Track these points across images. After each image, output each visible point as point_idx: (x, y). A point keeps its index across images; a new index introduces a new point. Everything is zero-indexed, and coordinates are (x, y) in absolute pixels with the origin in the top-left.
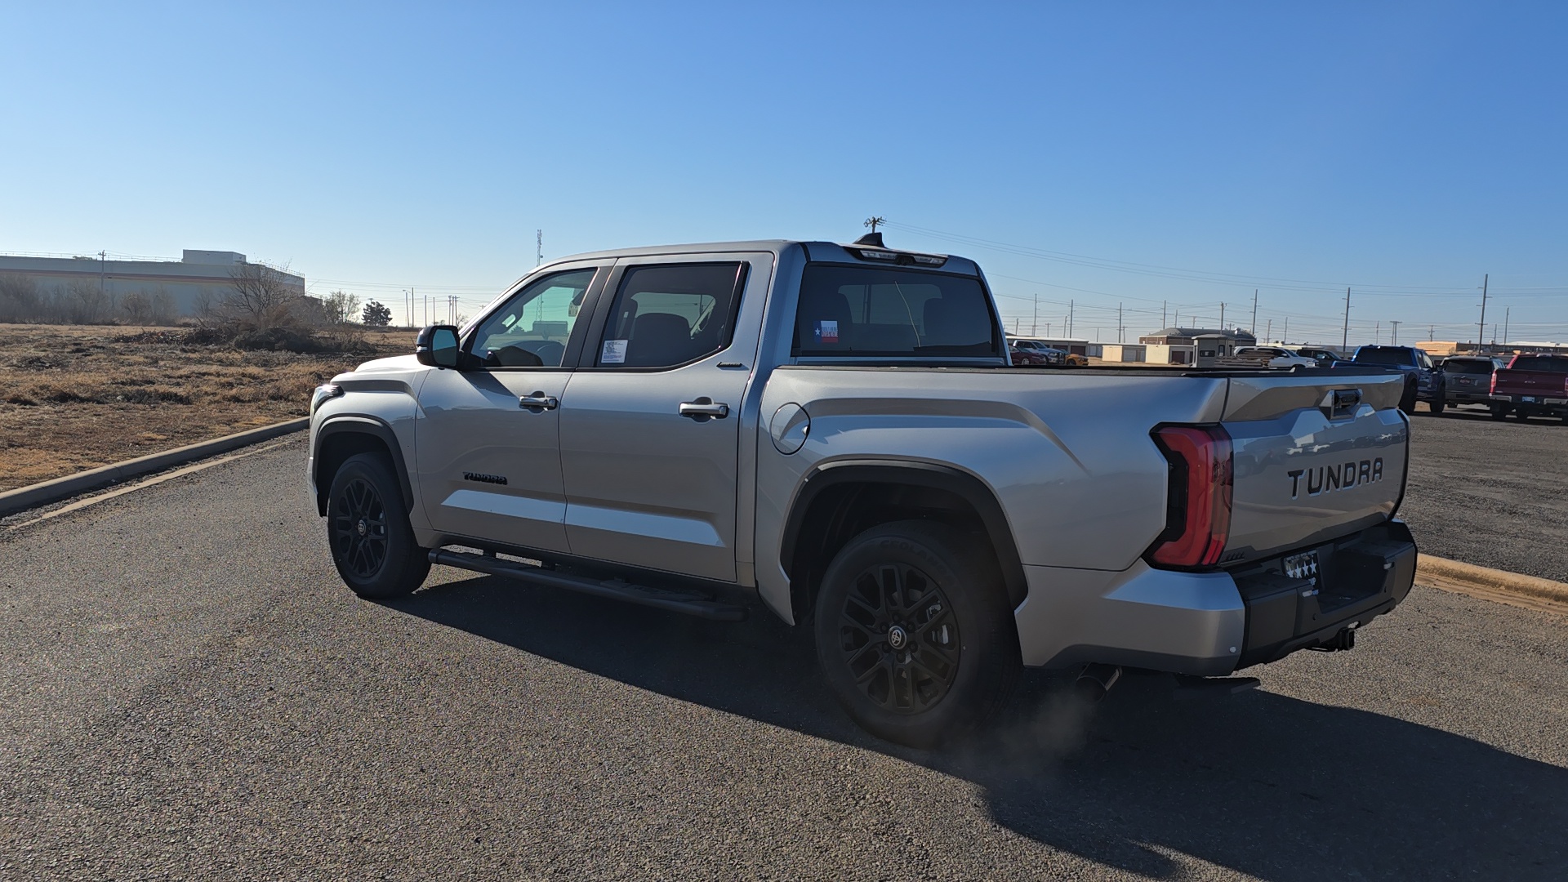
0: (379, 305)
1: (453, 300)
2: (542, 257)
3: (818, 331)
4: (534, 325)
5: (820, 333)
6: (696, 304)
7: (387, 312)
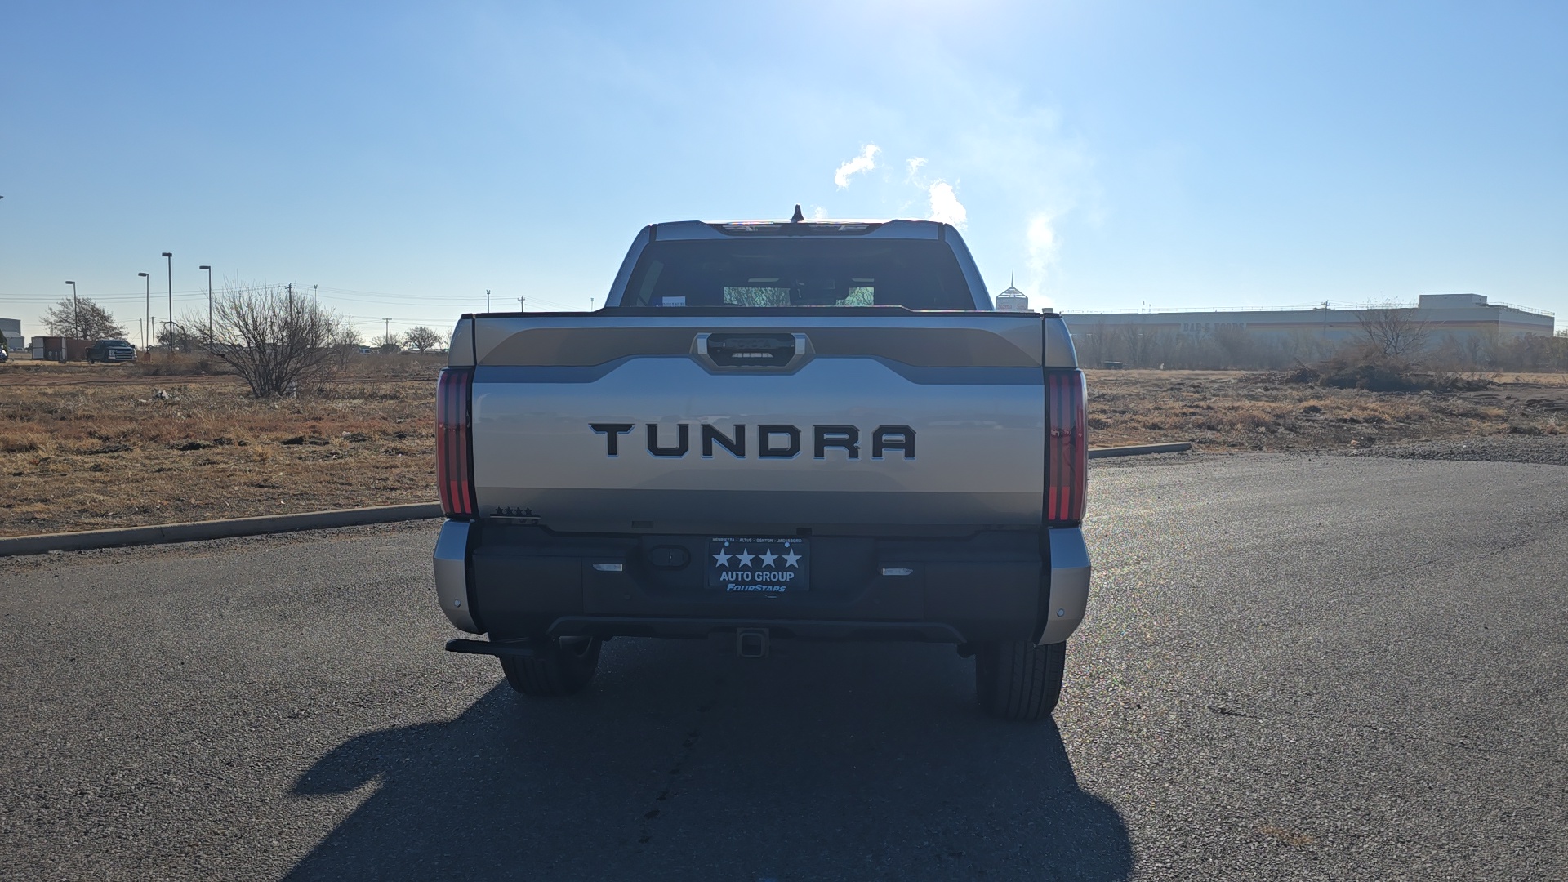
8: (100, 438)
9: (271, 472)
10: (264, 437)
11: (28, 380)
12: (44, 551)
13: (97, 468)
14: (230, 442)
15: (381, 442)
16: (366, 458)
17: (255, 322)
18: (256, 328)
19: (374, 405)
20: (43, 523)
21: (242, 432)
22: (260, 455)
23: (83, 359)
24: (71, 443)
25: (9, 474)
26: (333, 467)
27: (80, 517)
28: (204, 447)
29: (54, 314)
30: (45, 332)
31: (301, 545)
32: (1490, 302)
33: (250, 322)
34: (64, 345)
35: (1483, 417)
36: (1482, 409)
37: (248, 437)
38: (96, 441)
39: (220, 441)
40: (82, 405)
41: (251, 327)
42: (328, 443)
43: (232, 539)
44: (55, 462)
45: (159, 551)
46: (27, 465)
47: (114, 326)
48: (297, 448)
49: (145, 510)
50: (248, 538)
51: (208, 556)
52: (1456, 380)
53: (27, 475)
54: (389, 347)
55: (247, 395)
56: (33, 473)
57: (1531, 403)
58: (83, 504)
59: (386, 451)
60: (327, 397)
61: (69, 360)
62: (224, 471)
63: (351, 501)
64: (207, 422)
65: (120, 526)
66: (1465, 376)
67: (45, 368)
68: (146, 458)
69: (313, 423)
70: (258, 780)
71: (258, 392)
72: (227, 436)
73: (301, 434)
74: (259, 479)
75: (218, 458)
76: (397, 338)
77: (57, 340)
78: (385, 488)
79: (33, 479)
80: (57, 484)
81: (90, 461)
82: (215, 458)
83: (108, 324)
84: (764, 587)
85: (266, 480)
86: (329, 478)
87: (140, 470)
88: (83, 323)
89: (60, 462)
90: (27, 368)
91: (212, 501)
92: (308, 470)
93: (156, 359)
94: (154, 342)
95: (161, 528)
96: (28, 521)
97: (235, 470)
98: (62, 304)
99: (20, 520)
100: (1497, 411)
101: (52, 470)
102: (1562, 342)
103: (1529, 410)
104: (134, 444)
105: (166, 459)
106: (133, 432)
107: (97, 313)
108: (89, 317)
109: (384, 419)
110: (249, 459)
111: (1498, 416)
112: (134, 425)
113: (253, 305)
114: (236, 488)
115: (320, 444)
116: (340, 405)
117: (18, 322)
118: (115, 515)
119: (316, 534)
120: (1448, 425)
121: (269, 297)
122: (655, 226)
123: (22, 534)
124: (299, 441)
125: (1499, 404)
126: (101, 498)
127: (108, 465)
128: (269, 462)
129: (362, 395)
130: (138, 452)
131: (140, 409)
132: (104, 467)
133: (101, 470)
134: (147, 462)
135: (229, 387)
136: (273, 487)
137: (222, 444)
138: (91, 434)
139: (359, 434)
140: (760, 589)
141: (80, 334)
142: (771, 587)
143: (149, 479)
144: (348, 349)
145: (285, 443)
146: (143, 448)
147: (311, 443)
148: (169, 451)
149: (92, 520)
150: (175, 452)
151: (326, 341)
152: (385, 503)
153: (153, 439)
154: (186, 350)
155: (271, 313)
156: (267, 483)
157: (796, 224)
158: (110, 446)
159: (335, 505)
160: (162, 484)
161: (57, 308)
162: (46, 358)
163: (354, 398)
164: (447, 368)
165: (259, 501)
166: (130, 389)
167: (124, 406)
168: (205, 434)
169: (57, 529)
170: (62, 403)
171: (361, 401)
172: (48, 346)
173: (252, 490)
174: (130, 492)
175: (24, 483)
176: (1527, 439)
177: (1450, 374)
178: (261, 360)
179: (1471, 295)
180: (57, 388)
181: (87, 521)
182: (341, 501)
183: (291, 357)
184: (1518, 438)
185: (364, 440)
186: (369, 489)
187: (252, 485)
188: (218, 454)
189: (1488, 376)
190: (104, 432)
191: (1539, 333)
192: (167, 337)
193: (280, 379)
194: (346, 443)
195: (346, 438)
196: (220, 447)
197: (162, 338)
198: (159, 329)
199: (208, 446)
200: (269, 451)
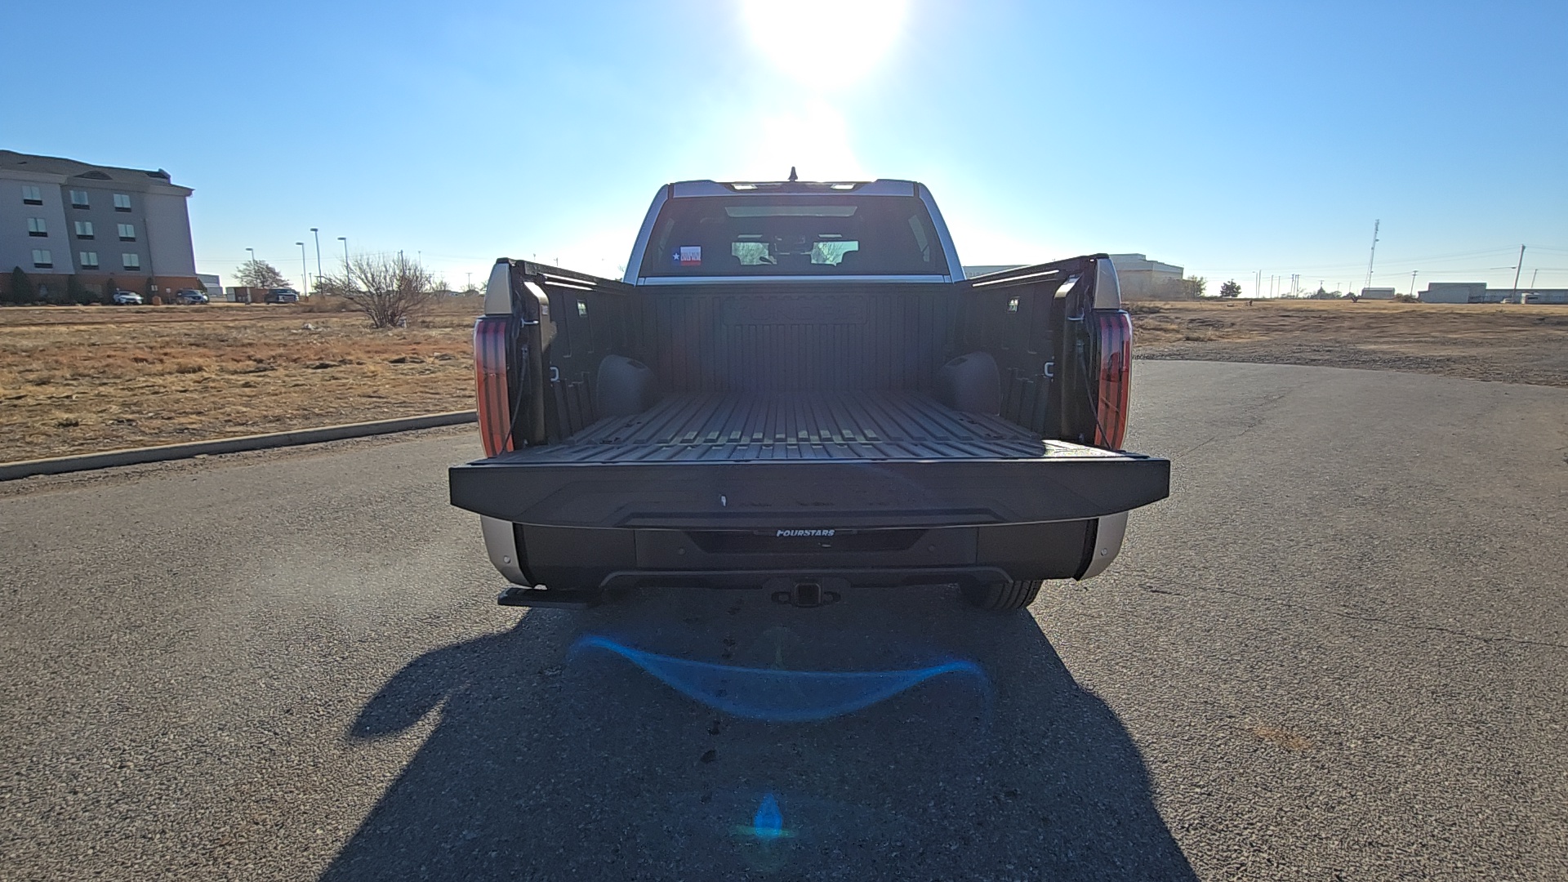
0: (1232, 283)
1: (1295, 278)
2: (1377, 240)
3: (676, 257)
4: (1363, 291)
5: (679, 258)
6: (1514, 268)
7: (1239, 288)
8: (255, 360)
9: (379, 385)
10: (377, 358)
11: (218, 317)
12: (191, 456)
13: (247, 385)
14: (351, 362)
15: (463, 360)
16: (450, 373)
17: (373, 275)
18: (373, 280)
19: (460, 332)
20: (194, 433)
21: (361, 355)
22: (373, 372)
23: (262, 302)
24: (232, 366)
25: (177, 391)
26: (426, 381)
27: (224, 427)
28: (332, 366)
29: (240, 271)
30: (237, 284)
31: (397, 445)
32: (1148, 259)
33: (369, 275)
34: (248, 292)
35: (1166, 330)
36: (1164, 325)
37: (364, 357)
38: (251, 362)
39: (343, 362)
40: (249, 335)
41: (370, 279)
42: (422, 362)
43: (345, 441)
44: (214, 381)
45: (286, 453)
46: (192, 384)
47: (283, 279)
48: (401, 366)
49: (278, 419)
50: (358, 439)
51: (322, 458)
52: (1143, 307)
53: (191, 391)
54: (471, 292)
55: (371, 326)
56: (196, 390)
57: (1192, 321)
58: (229, 415)
59: (466, 367)
60: (428, 327)
61: (253, 302)
62: (344, 385)
63: (438, 408)
64: (336, 348)
65: (256, 433)
66: (1147, 304)
67: (232, 308)
68: (287, 376)
69: (415, 346)
70: (316, 732)
71: (379, 324)
72: (350, 358)
73: (403, 355)
74: (370, 391)
75: (342, 375)
76: (476, 286)
77: (244, 289)
78: (465, 396)
79: (195, 396)
80: (212, 399)
81: (242, 379)
82: (339, 375)
83: (278, 278)
84: (813, 532)
85: (375, 392)
86: (421, 389)
87: (280, 386)
88: (261, 277)
89: (218, 381)
90: (220, 308)
91: (331, 410)
92: (408, 383)
93: (313, 302)
94: (310, 290)
95: (288, 435)
96: (182, 431)
97: (352, 384)
98: (245, 264)
99: (175, 430)
100: (1174, 327)
101: (212, 387)
102: (1191, 283)
103: (1191, 325)
104: (280, 365)
105: (302, 376)
106: (281, 356)
107: (271, 270)
108: (265, 273)
109: (466, 342)
110: (364, 375)
111: (1173, 330)
112: (281, 350)
113: (370, 263)
114: (351, 399)
115: (417, 363)
116: (434, 333)
117: (217, 277)
118: (254, 424)
119: (411, 434)
120: (1147, 336)
121: (381, 258)
122: (672, 185)
123: (174, 443)
124: (402, 361)
125: (1172, 322)
126: (244, 409)
127: (255, 383)
128: (379, 377)
129: (451, 325)
130: (281, 372)
131: (292, 338)
132: (252, 383)
133: (250, 386)
134: (286, 379)
135: (359, 320)
136: (380, 397)
137: (345, 363)
138: (249, 358)
139: (446, 355)
140: (809, 534)
141: (260, 285)
142: (819, 531)
143: (285, 393)
144: (442, 294)
145: (392, 362)
146: (286, 368)
147: (412, 362)
148: (304, 370)
149: (234, 429)
150: (310, 371)
151: (427, 288)
152: (463, 408)
153: (295, 361)
154: (334, 295)
155: (384, 269)
156: (376, 395)
157: (793, 183)
158: (262, 367)
159: (426, 411)
160: (296, 398)
161: (242, 267)
162: (237, 301)
163: (446, 327)
164: (484, 316)
165: (368, 409)
166: (287, 323)
167: (280, 336)
168: (333, 356)
169: (204, 438)
170: (234, 334)
171: (450, 329)
172: (239, 293)
173: (364, 400)
174: (269, 404)
175: (186, 398)
176: (1201, 344)
177: (1139, 303)
178: (379, 301)
179: (1137, 255)
180: (237, 322)
181: (229, 430)
182: (431, 408)
183: (400, 299)
184: (1191, 344)
185: (450, 359)
186: (453, 397)
187: (364, 396)
188: (341, 371)
189: (1159, 304)
190: (258, 356)
191: (1176, 278)
192: (319, 286)
193: (394, 315)
194: (437, 361)
195: (437, 357)
196: (344, 366)
197: (316, 287)
198: (315, 281)
199: (334, 365)
200: (379, 368)
